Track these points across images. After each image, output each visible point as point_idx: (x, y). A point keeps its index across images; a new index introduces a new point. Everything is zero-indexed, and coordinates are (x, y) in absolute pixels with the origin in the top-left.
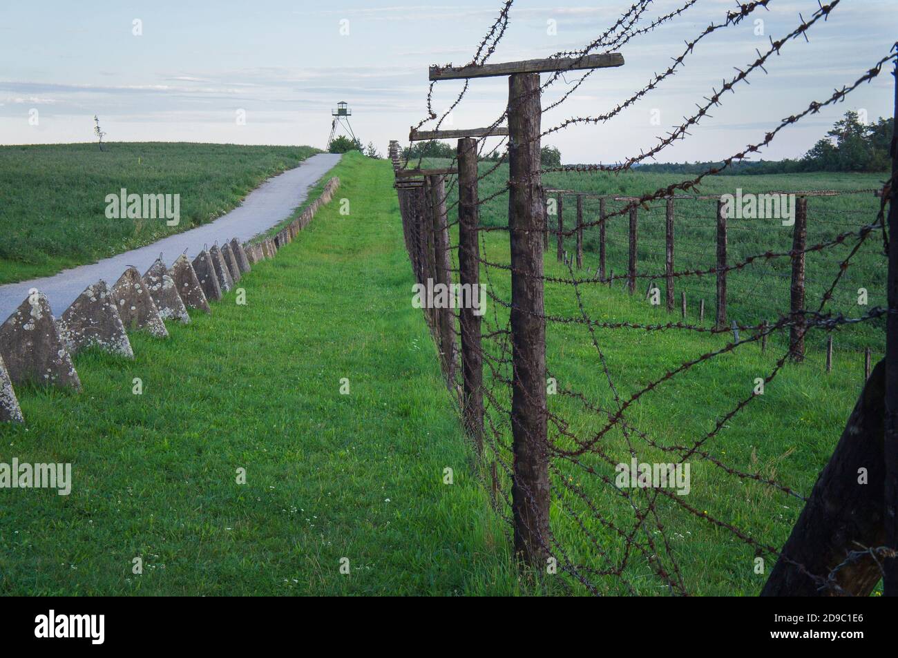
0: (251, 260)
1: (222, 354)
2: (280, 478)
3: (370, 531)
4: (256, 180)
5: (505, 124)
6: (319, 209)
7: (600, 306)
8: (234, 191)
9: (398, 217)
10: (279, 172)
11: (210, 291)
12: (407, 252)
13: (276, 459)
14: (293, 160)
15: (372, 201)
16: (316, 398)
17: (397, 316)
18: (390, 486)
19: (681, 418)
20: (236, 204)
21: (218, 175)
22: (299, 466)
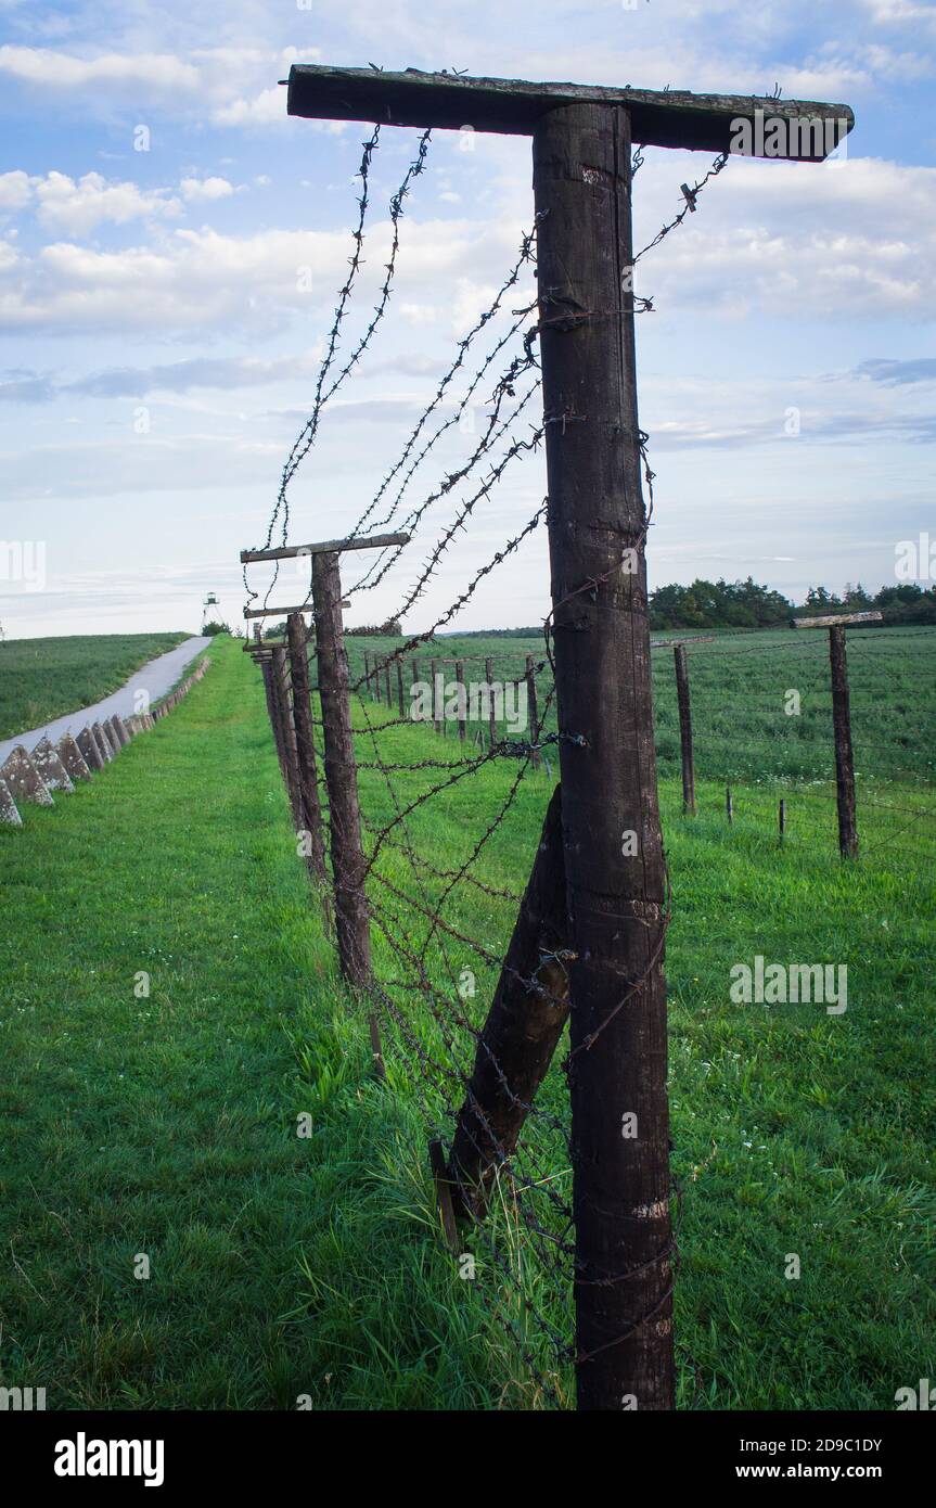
0: (131, 733)
1: (101, 817)
2: (143, 923)
3: (219, 966)
4: (138, 664)
5: (311, 602)
6: (193, 685)
7: (436, 754)
8: (118, 674)
9: (262, 688)
10: (158, 656)
11: (93, 762)
12: (269, 717)
13: (142, 907)
14: (170, 645)
15: (238, 675)
16: (182, 850)
17: (258, 773)
18: (241, 923)
19: (501, 845)
20: (121, 686)
21: (104, 662)
22: (161, 912)
